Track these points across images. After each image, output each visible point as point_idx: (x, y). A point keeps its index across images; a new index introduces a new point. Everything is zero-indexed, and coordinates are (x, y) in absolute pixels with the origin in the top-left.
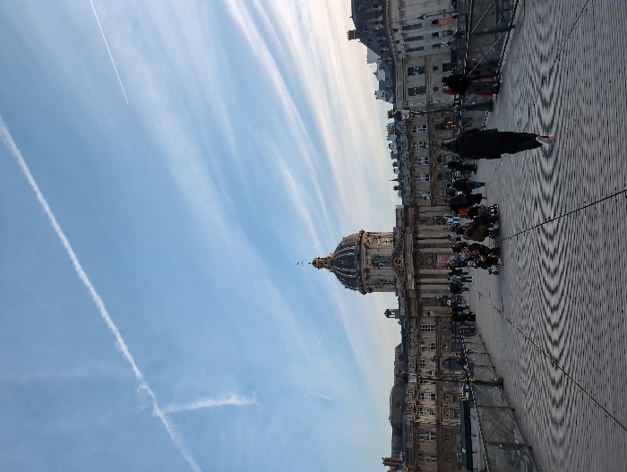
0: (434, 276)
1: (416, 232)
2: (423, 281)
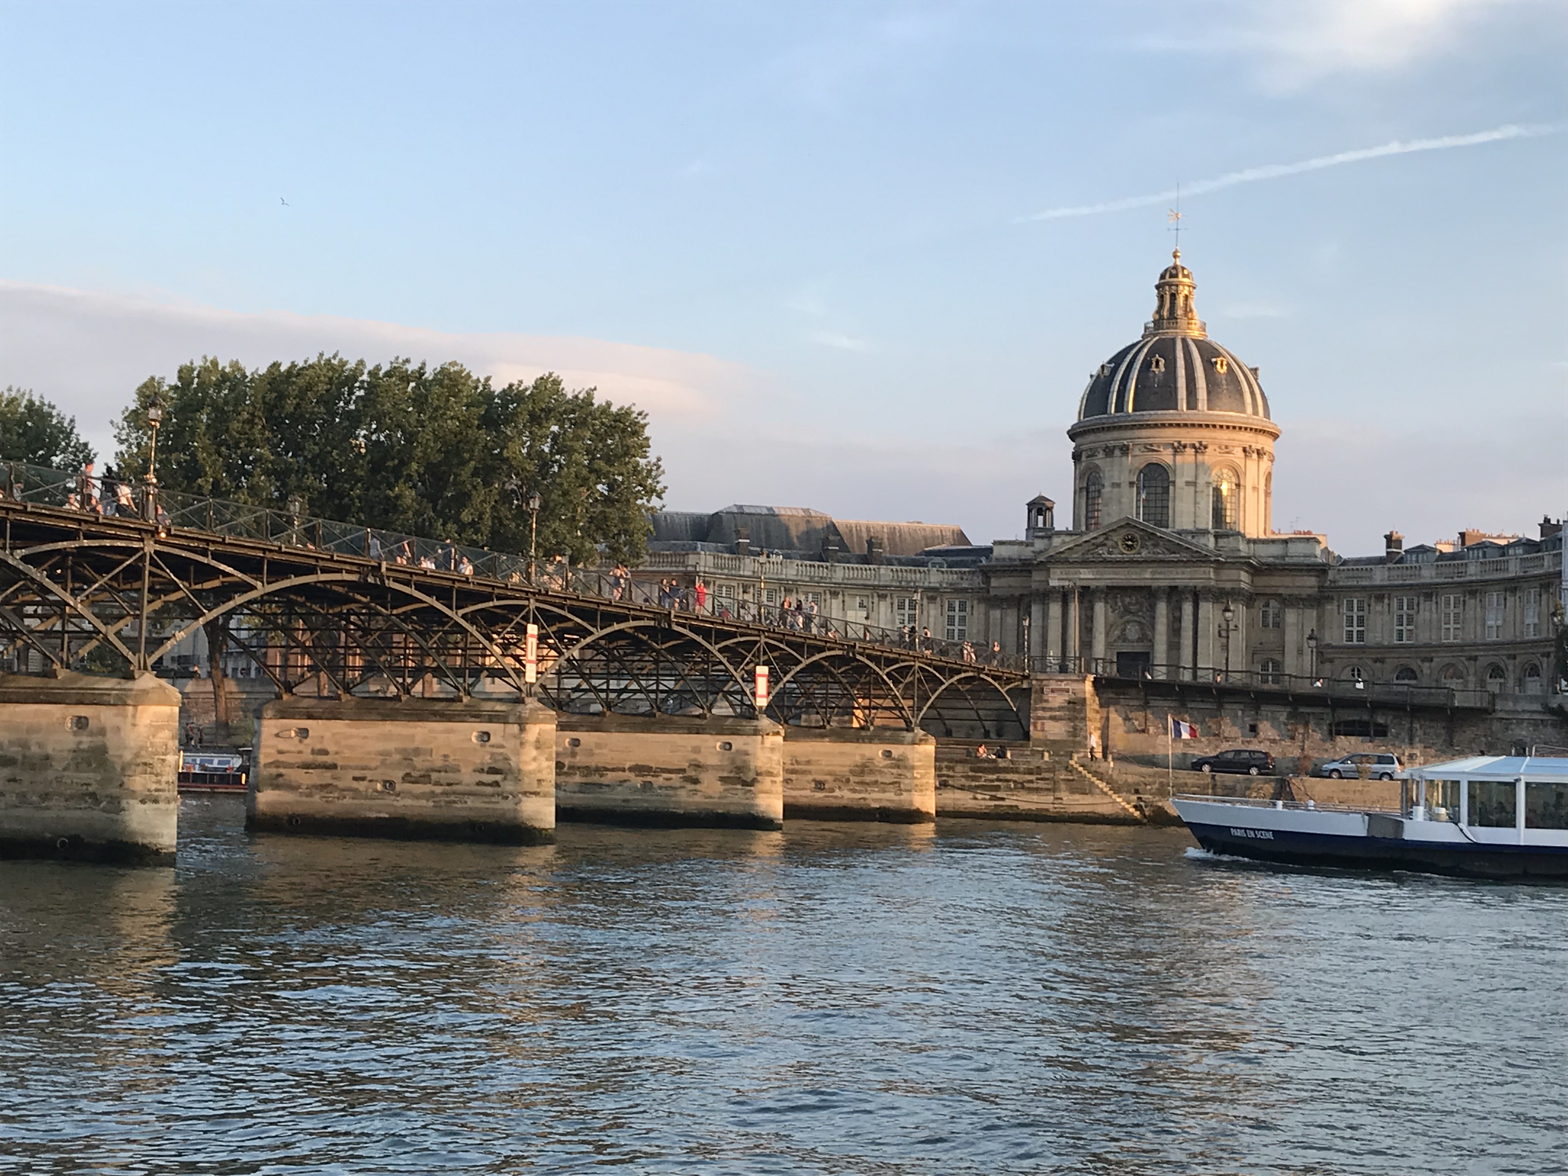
1: (1221, 596)
2: (1074, 610)
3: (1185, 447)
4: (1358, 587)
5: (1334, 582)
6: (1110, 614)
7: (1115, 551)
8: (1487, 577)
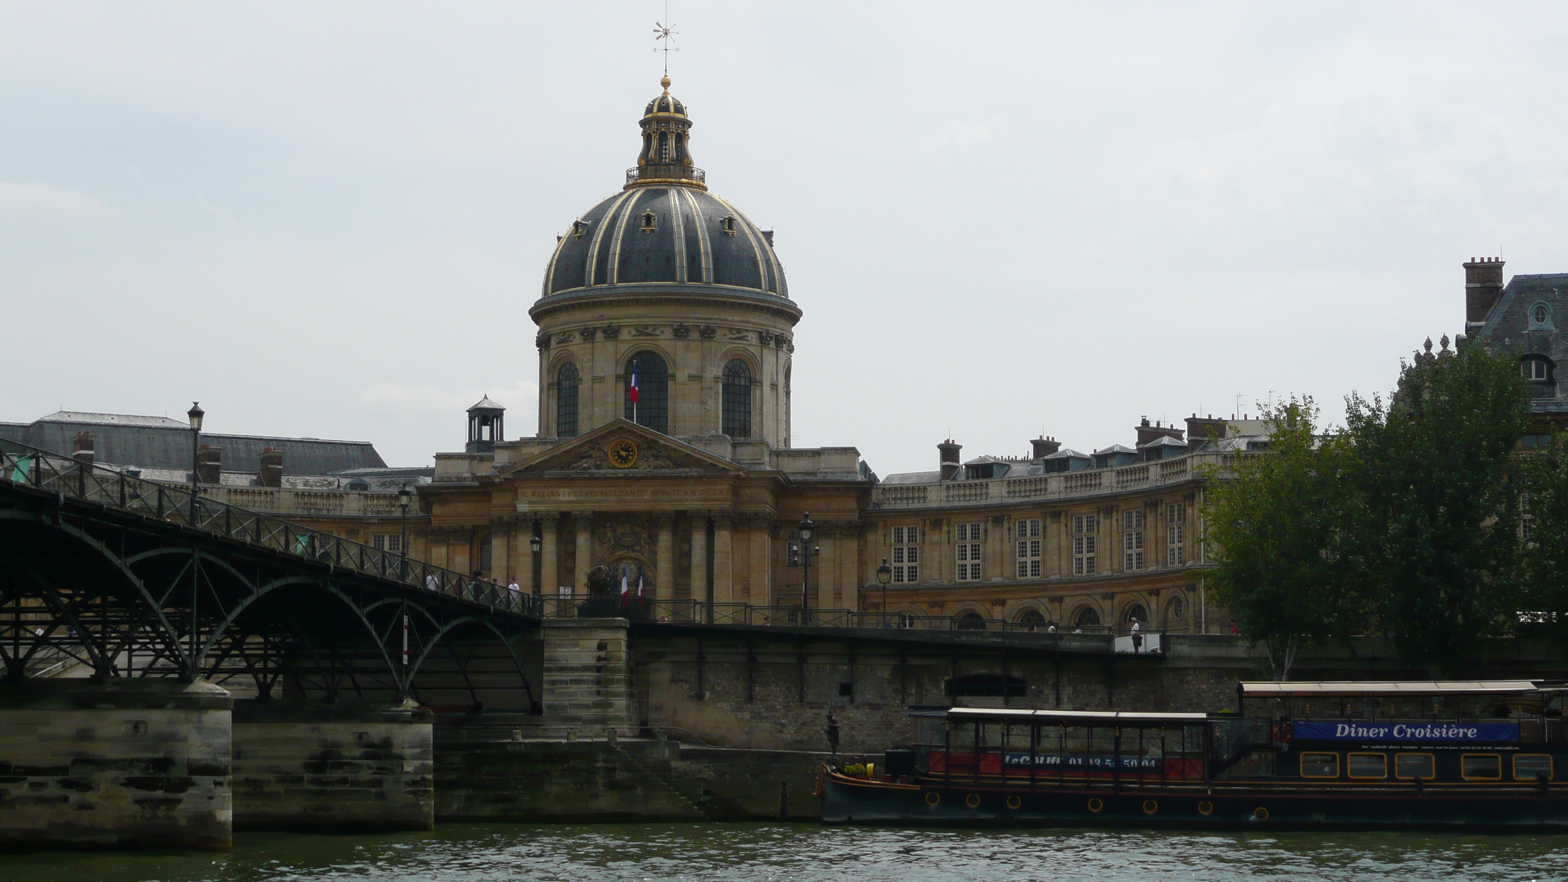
1: (740, 523)
2: (549, 544)
3: (687, 330)
4: (910, 510)
5: (878, 505)
6: (597, 547)
7: (604, 464)
8: (1074, 495)
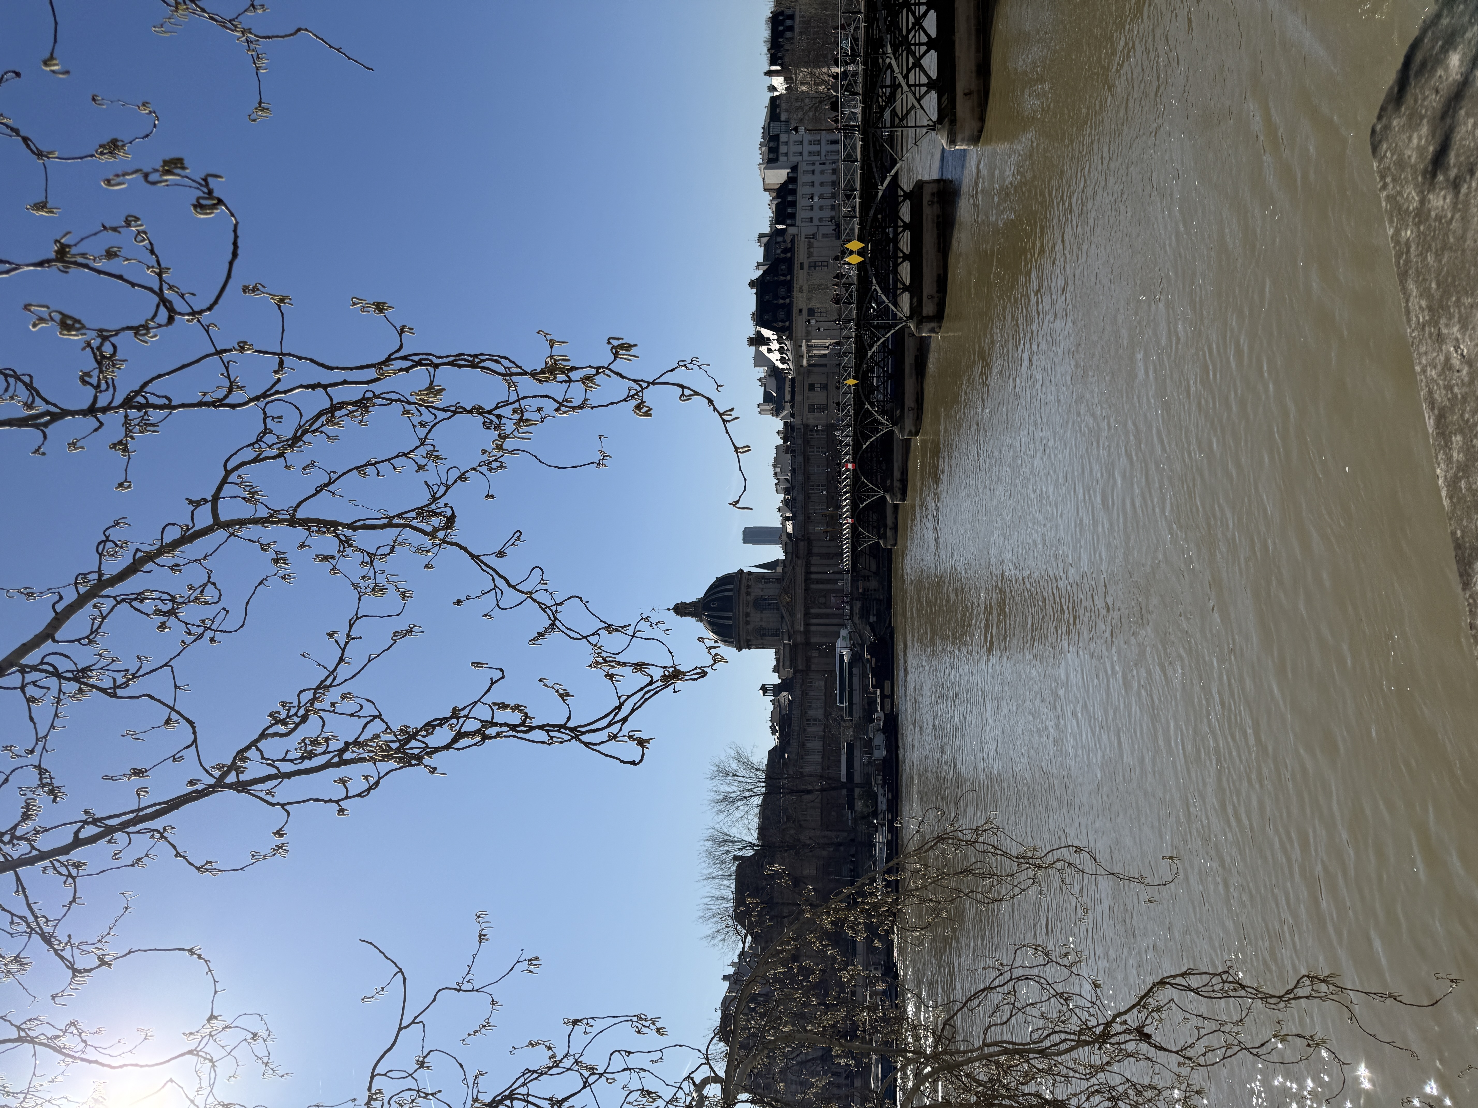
0: (827, 616)
1: (808, 565)
2: (814, 621)
